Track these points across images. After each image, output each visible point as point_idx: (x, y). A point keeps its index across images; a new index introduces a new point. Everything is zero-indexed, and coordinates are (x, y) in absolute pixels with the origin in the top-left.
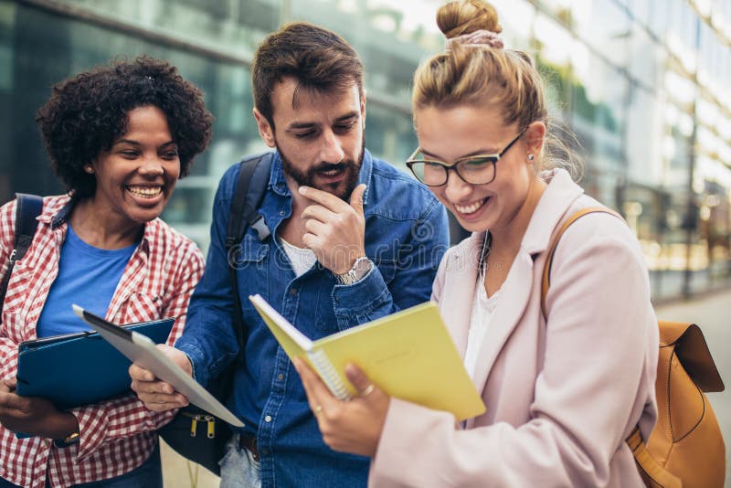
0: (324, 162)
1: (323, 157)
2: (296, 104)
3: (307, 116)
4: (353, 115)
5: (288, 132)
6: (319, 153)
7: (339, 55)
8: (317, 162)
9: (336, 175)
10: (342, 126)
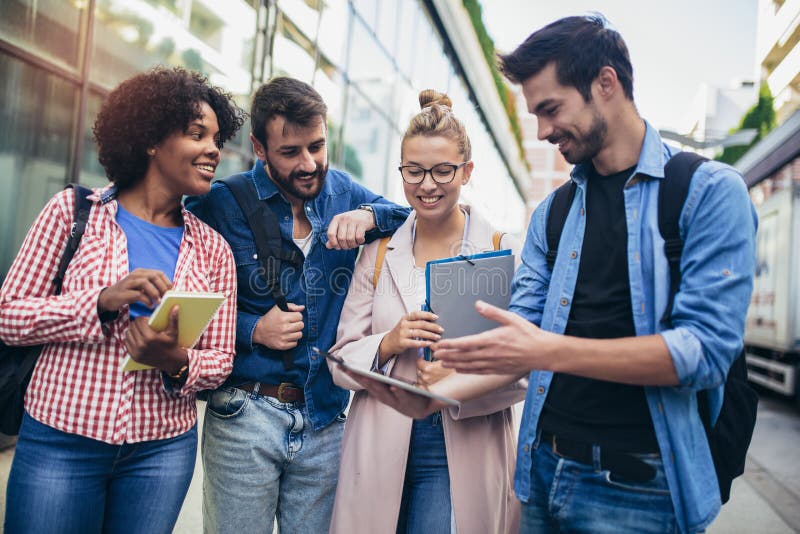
0: (301, 171)
1: (302, 167)
2: (285, 133)
3: (292, 141)
4: (322, 140)
5: (277, 151)
6: (298, 165)
7: (313, 102)
8: (297, 170)
9: (310, 179)
10: (315, 147)
